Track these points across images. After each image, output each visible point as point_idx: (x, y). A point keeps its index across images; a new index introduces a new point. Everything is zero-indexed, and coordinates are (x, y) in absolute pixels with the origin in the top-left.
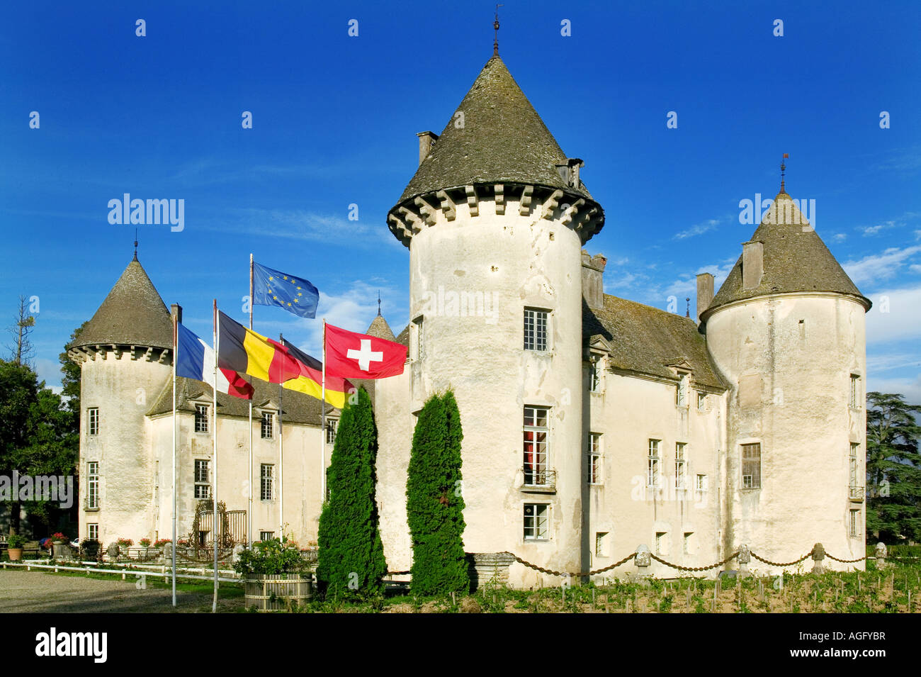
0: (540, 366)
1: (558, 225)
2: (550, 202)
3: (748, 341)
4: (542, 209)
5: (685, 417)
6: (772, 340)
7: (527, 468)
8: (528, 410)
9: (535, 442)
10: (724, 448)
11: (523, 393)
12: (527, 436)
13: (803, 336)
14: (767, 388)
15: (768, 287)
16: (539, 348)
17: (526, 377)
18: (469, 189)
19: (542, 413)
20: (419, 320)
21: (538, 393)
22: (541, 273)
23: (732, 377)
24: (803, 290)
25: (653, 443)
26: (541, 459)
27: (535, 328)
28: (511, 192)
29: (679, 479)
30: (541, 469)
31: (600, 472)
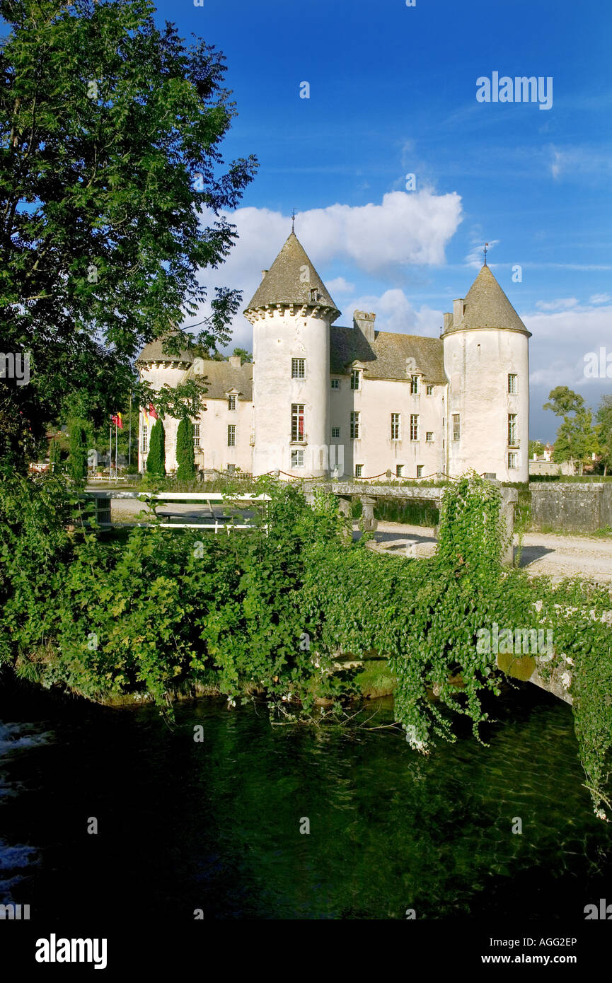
0: (299, 385)
1: (309, 317)
2: (303, 309)
3: (455, 356)
4: (300, 312)
5: (417, 400)
6: (465, 356)
7: (294, 433)
8: (294, 407)
9: (298, 421)
11: (291, 399)
12: (294, 418)
13: (479, 353)
14: (463, 383)
15: (463, 326)
16: (300, 377)
17: (292, 391)
19: (302, 407)
21: (298, 398)
22: (300, 342)
23: (449, 377)
24: (479, 327)
25: (395, 417)
26: (301, 428)
27: (298, 368)
28: (285, 306)
29: (413, 436)
30: (301, 434)
31: (360, 433)
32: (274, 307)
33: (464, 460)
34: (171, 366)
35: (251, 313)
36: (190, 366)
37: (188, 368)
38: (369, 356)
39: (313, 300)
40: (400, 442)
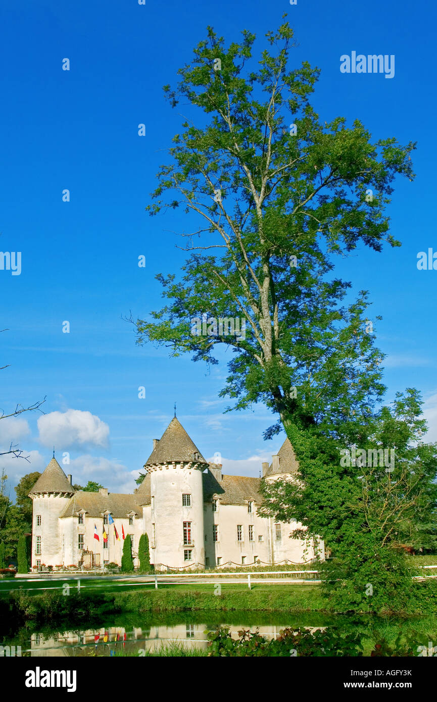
0: (188, 510)
1: (192, 469)
2: (189, 465)
4: (187, 466)
5: (252, 517)
7: (185, 540)
8: (185, 524)
9: (187, 532)
10: (270, 526)
11: (183, 518)
12: (185, 530)
16: (188, 505)
17: (183, 514)
18: (165, 463)
19: (189, 523)
20: (153, 497)
21: (187, 518)
22: (187, 484)
25: (239, 526)
26: (189, 537)
27: (186, 500)
28: (177, 463)
29: (251, 538)
30: (189, 540)
31: (218, 538)
32: (170, 463)
33: (285, 552)
34: (59, 495)
35: (151, 467)
36: (72, 495)
37: (71, 497)
38: (221, 491)
39: (195, 459)
40: (243, 542)
